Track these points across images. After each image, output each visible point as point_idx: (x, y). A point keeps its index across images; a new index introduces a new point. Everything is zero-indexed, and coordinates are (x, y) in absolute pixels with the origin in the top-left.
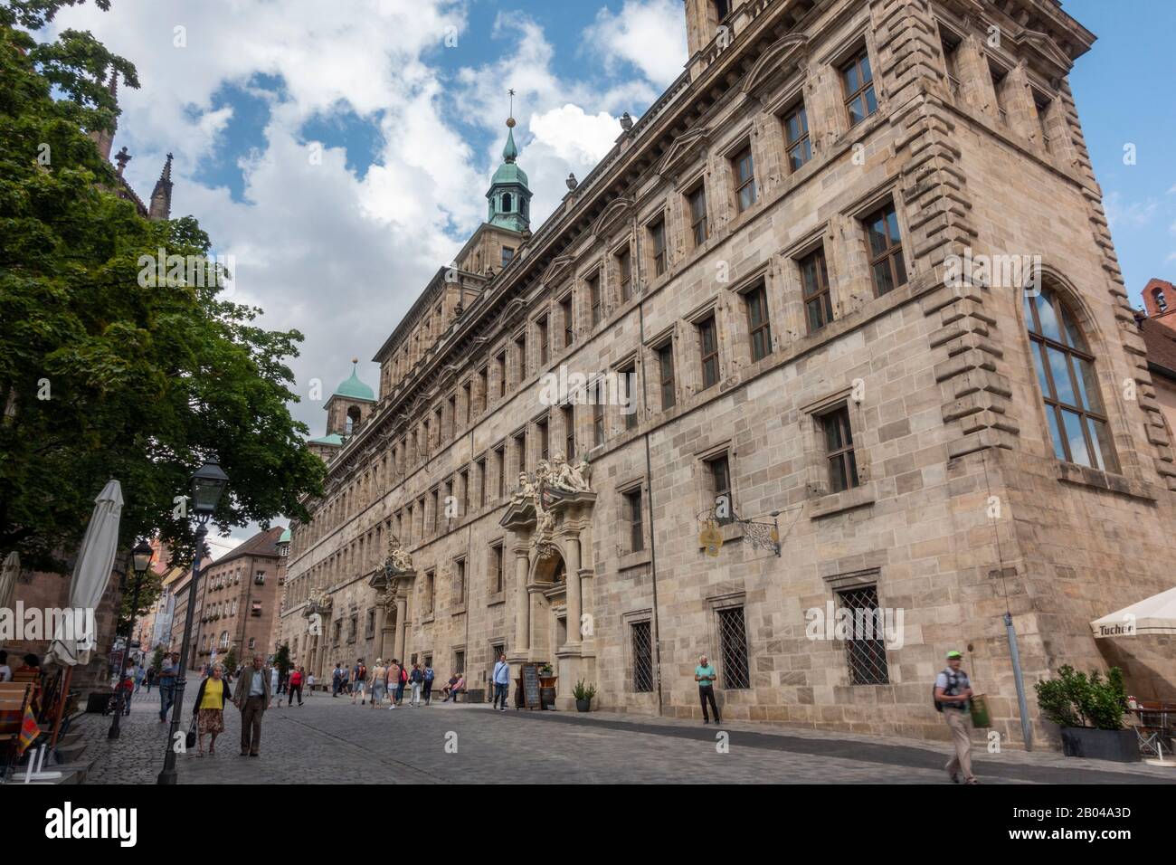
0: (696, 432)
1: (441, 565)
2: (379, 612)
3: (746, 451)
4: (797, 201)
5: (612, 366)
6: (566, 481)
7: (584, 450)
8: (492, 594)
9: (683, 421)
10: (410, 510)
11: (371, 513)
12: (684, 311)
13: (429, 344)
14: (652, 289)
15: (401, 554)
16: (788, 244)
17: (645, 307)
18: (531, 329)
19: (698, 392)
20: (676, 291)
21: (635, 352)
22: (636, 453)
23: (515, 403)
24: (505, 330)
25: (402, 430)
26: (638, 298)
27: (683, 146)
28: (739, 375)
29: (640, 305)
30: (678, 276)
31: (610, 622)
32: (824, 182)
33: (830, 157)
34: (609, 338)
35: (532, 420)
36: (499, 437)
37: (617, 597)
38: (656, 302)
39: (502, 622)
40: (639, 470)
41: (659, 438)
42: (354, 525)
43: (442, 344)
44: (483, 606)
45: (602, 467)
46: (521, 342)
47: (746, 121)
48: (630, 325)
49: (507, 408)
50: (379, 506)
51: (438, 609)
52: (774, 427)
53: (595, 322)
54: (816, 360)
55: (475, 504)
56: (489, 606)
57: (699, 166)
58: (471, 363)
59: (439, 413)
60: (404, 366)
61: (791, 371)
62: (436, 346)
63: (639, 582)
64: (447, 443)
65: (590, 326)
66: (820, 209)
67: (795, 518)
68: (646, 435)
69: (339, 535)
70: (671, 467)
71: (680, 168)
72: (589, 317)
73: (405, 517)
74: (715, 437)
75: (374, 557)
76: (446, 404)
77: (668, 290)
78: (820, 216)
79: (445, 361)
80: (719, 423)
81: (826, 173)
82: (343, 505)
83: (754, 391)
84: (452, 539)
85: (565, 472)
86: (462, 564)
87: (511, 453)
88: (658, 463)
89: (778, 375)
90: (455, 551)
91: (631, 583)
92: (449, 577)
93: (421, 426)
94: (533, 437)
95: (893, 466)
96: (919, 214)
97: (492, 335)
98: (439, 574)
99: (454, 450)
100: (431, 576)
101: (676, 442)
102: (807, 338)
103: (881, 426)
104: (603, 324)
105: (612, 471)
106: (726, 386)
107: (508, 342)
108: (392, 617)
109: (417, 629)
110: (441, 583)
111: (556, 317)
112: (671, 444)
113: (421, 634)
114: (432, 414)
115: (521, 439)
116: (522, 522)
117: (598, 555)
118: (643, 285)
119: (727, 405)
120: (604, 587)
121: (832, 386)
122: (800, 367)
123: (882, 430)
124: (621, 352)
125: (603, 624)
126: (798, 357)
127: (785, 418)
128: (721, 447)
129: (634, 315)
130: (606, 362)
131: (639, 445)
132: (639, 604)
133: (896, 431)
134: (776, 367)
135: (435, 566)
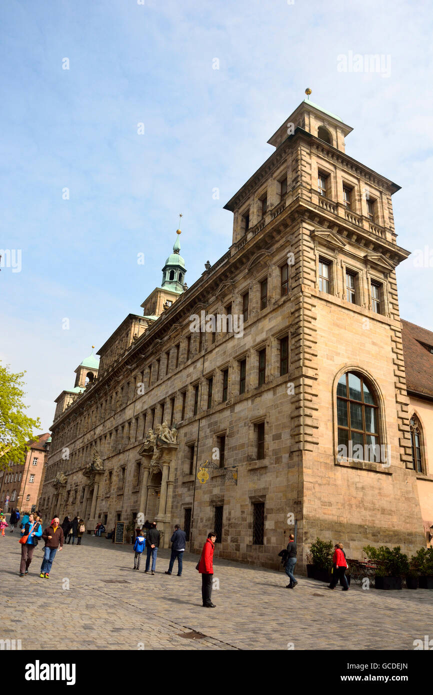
0: (216, 422)
1: (116, 468)
2: (86, 489)
3: (231, 436)
4: (260, 325)
5: (191, 383)
6: (166, 437)
7: (176, 423)
8: (134, 487)
9: (213, 416)
10: (106, 437)
11: (88, 436)
12: (218, 364)
13: (122, 352)
14: (209, 350)
15: (99, 461)
16: (256, 343)
17: (206, 357)
18: (164, 356)
19: (219, 404)
20: (217, 353)
21: (199, 379)
22: (194, 428)
23: (153, 392)
24: (152, 354)
25: (106, 394)
26: (203, 353)
27: (225, 286)
28: (233, 400)
29: (204, 356)
30: (218, 346)
31: (177, 507)
32: (269, 319)
33: (272, 309)
34: (191, 369)
35: (159, 402)
36: (145, 408)
37: (180, 496)
38: (210, 357)
39: (137, 501)
40: (195, 437)
41: (204, 423)
42: (81, 440)
43: (127, 353)
44: (130, 492)
45: (183, 431)
46: (159, 361)
47: (248, 281)
48: (199, 365)
49: (150, 394)
50: (92, 433)
51: (112, 491)
52: (241, 427)
53: (188, 359)
54: (258, 399)
55: (133, 440)
56: (133, 493)
57: (230, 296)
58: (137, 366)
59: (122, 389)
60: (110, 360)
61: (250, 402)
62: (124, 354)
63: (189, 490)
64: (124, 406)
65: (186, 360)
66: (267, 331)
67: (243, 469)
68: (199, 420)
69: (73, 445)
70: (206, 437)
71: (224, 295)
72: (186, 356)
73: (103, 441)
74: (222, 426)
75: (88, 460)
76: (126, 384)
77: (214, 352)
78: (267, 334)
79: (127, 363)
80: (224, 419)
81: (270, 316)
82: (77, 429)
83: (238, 408)
84: (121, 456)
85: (166, 433)
86: (124, 469)
87: (149, 417)
88: (202, 434)
89: (245, 403)
90: (122, 463)
91: (186, 489)
92: (118, 476)
93: (114, 394)
94: (158, 411)
95: (276, 452)
96: (294, 345)
97: (147, 354)
98: (114, 473)
99: (127, 410)
100: (111, 473)
101: (210, 425)
102: (256, 389)
103: (274, 433)
104: (189, 362)
105: (186, 435)
106: (227, 404)
107: (152, 359)
108: (92, 492)
109: (102, 500)
110: (114, 478)
111: (173, 352)
112: (207, 426)
113: (104, 503)
114: (119, 389)
115: (153, 410)
116: (148, 453)
117: (176, 474)
118: (205, 347)
119: (227, 413)
120: (177, 490)
121: (261, 412)
122: (253, 401)
123: (273, 436)
124: (195, 377)
125: (174, 508)
126: (252, 396)
127: (245, 423)
128: (224, 432)
129: (201, 360)
130: (189, 381)
131: (196, 424)
132: (188, 499)
133: (277, 437)
134: (245, 399)
135: (113, 469)
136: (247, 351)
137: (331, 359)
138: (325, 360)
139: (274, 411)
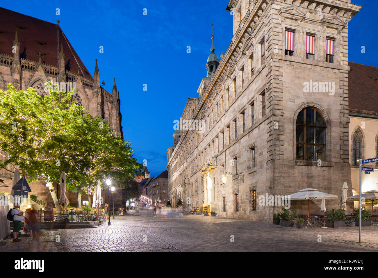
0: (233, 151)
3: (240, 157)
4: (251, 88)
6: (211, 163)
7: (216, 154)
8: (202, 190)
9: (231, 147)
12: (232, 118)
14: (227, 110)
16: (249, 100)
18: (206, 119)
19: (234, 140)
20: (231, 111)
21: (223, 128)
22: (223, 156)
25: (185, 145)
26: (224, 112)
28: (239, 136)
29: (225, 114)
30: (231, 106)
31: (219, 197)
32: (255, 83)
33: (256, 76)
34: (219, 124)
35: (207, 145)
36: (202, 149)
37: (220, 191)
38: (227, 114)
39: (204, 196)
40: (224, 160)
41: (227, 152)
44: (201, 192)
45: (218, 158)
47: (243, 60)
48: (223, 120)
50: (183, 166)
51: (194, 193)
52: (244, 151)
54: (251, 134)
55: (199, 167)
57: (235, 73)
59: (192, 141)
61: (247, 136)
63: (224, 188)
65: (217, 118)
66: (254, 91)
67: (246, 173)
68: (225, 151)
70: (229, 160)
71: (231, 73)
72: (217, 116)
73: (187, 169)
74: (235, 153)
76: (193, 138)
77: (229, 111)
78: (254, 93)
80: (236, 149)
81: (255, 80)
83: (241, 141)
84: (195, 176)
85: (211, 161)
86: (197, 182)
87: (204, 154)
88: (227, 159)
89: (245, 138)
90: (196, 179)
91: (222, 188)
94: (207, 150)
95: (260, 162)
98: (194, 184)
99: (195, 152)
100: (192, 185)
102: (250, 128)
103: (259, 152)
104: (218, 120)
105: (220, 160)
106: (237, 140)
110: (194, 186)
111: (211, 116)
112: (229, 154)
114: (190, 142)
115: (205, 149)
116: (204, 172)
117: (217, 181)
118: (225, 109)
119: (237, 145)
120: (219, 188)
121: (253, 141)
122: (249, 136)
123: (259, 153)
124: (221, 128)
125: (218, 197)
126: (248, 133)
127: (246, 149)
128: (236, 155)
129: (224, 117)
130: (219, 130)
131: (224, 153)
132: (224, 192)
133: (261, 154)
134: (245, 136)
135: (193, 182)
136: (244, 106)
137: (293, 102)
138: (289, 103)
139: (259, 139)
